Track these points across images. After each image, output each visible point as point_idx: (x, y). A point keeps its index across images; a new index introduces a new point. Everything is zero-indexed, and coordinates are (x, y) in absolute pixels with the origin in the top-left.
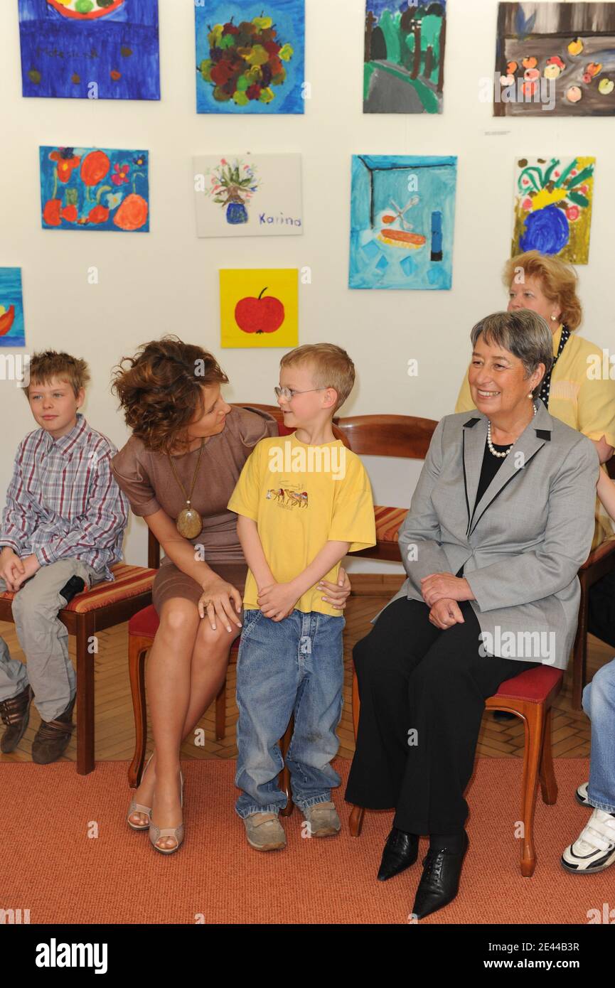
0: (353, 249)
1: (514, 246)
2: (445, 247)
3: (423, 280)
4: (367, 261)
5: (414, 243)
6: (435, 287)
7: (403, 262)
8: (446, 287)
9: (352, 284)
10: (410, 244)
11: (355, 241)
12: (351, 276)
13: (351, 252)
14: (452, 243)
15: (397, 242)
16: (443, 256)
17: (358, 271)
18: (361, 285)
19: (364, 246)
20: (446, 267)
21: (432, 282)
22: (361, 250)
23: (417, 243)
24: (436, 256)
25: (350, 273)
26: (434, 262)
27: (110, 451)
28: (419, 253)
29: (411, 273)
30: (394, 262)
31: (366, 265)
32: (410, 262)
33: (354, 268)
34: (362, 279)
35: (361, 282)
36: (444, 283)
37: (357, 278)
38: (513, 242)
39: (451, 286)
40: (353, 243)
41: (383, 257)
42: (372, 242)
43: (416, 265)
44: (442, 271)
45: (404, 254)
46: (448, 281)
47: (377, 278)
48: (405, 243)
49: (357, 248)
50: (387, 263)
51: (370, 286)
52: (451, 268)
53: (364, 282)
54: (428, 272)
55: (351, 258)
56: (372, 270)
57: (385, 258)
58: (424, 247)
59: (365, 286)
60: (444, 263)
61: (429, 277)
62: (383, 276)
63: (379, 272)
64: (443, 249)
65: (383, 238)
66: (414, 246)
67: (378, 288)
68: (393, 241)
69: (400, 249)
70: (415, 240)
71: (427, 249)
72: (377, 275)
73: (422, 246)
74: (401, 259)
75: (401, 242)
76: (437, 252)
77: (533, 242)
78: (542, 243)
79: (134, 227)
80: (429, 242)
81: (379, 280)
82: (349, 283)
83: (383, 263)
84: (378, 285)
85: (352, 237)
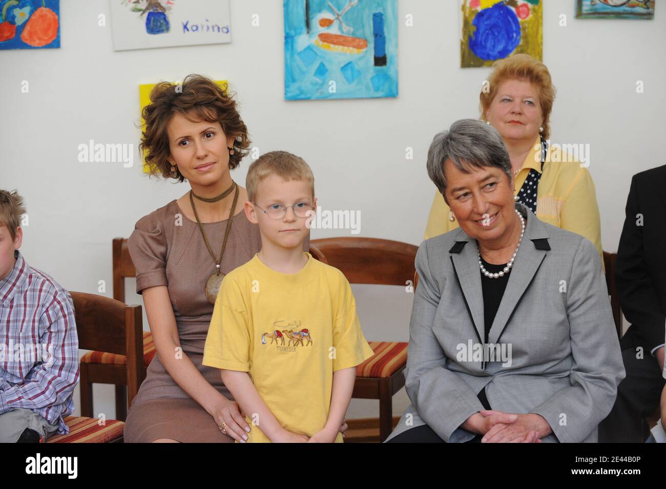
0: (288, 56)
1: (463, 47)
2: (389, 50)
3: (367, 88)
4: (304, 69)
5: (354, 47)
6: (380, 94)
7: (344, 68)
8: (392, 95)
9: (289, 95)
10: (351, 48)
11: (290, 47)
12: (287, 86)
13: (286, 59)
14: (397, 46)
15: (337, 47)
16: (388, 60)
17: (294, 81)
18: (299, 95)
19: (301, 52)
20: (391, 72)
21: (377, 89)
22: (297, 57)
23: (359, 47)
24: (380, 61)
25: (285, 82)
26: (379, 68)
27: (56, 293)
28: (361, 58)
29: (353, 80)
30: (334, 68)
31: (303, 73)
32: (352, 69)
33: (290, 77)
34: (299, 88)
35: (298, 92)
36: (391, 90)
37: (294, 89)
38: (462, 44)
39: (397, 93)
40: (288, 49)
41: (322, 65)
42: (309, 48)
43: (358, 71)
44: (387, 77)
45: (344, 60)
46: (394, 88)
47: (317, 87)
48: (346, 48)
49: (292, 56)
50: (327, 70)
51: (308, 95)
52: (397, 73)
53: (302, 92)
54: (372, 79)
55: (286, 65)
56: (309, 80)
57: (324, 65)
58: (366, 51)
59: (302, 96)
60: (389, 68)
61: (373, 83)
62: (322, 84)
63: (318, 80)
64: (387, 52)
65: (321, 43)
66: (355, 51)
67: (318, 99)
68: (332, 46)
69: (339, 54)
70: (355, 44)
71: (369, 54)
72: (317, 84)
73: (364, 50)
74: (342, 65)
75: (340, 47)
76: (381, 56)
77: (483, 43)
78: (493, 43)
79: (44, 43)
80: (371, 45)
81: (318, 90)
82: (286, 94)
83: (322, 71)
84: (317, 95)
85: (286, 43)
